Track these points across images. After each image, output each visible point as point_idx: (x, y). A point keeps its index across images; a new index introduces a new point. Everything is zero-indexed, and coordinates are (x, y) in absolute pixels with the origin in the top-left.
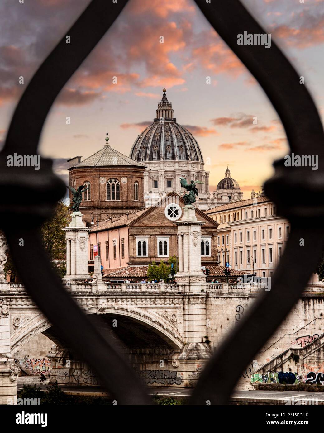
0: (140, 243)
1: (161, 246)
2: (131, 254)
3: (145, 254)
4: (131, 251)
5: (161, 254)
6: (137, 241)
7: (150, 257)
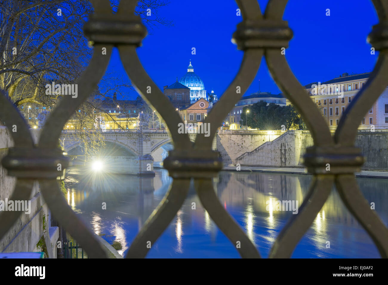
0: (190, 116)
1: (198, 117)
2: (188, 120)
3: (192, 119)
4: (188, 118)
5: (198, 119)
6: (190, 115)
7: (194, 120)
